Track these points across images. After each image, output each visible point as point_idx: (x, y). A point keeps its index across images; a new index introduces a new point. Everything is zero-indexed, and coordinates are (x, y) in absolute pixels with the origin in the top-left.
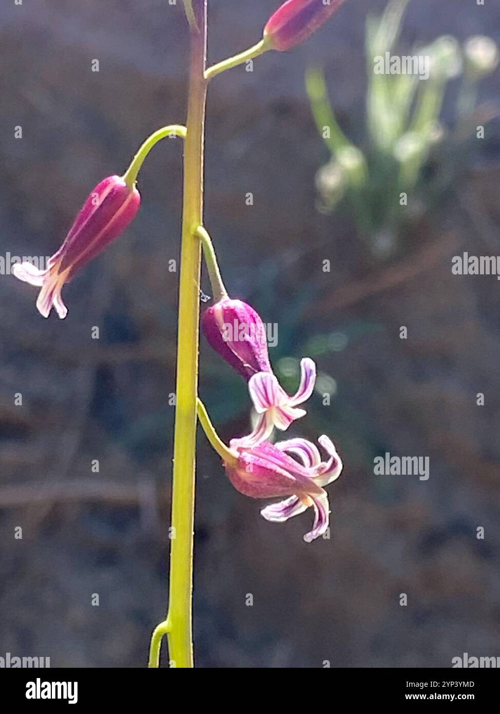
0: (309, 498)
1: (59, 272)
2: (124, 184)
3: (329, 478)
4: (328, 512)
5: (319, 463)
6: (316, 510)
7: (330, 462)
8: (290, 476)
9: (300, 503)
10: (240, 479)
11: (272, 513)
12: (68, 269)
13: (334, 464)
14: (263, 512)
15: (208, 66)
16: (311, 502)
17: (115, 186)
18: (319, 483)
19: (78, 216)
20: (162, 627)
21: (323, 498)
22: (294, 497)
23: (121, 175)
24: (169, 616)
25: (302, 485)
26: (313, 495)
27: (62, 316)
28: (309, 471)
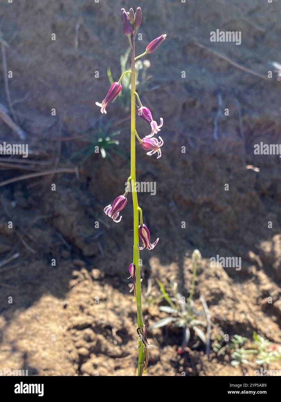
0: (157, 150)
1: (105, 103)
2: (118, 84)
3: (160, 146)
4: (161, 153)
5: (158, 143)
6: (158, 152)
7: (161, 141)
8: (153, 145)
9: (155, 151)
10: (144, 146)
11: (149, 154)
12: (107, 103)
13: (162, 142)
14: (147, 154)
15: (135, 57)
16: (157, 151)
17: (117, 85)
18: (159, 147)
19: (109, 91)
20: (130, 178)
21: (160, 150)
22: (153, 150)
23: (117, 82)
24: (131, 176)
25: (155, 147)
26: (158, 149)
27: (106, 113)
28: (157, 144)
